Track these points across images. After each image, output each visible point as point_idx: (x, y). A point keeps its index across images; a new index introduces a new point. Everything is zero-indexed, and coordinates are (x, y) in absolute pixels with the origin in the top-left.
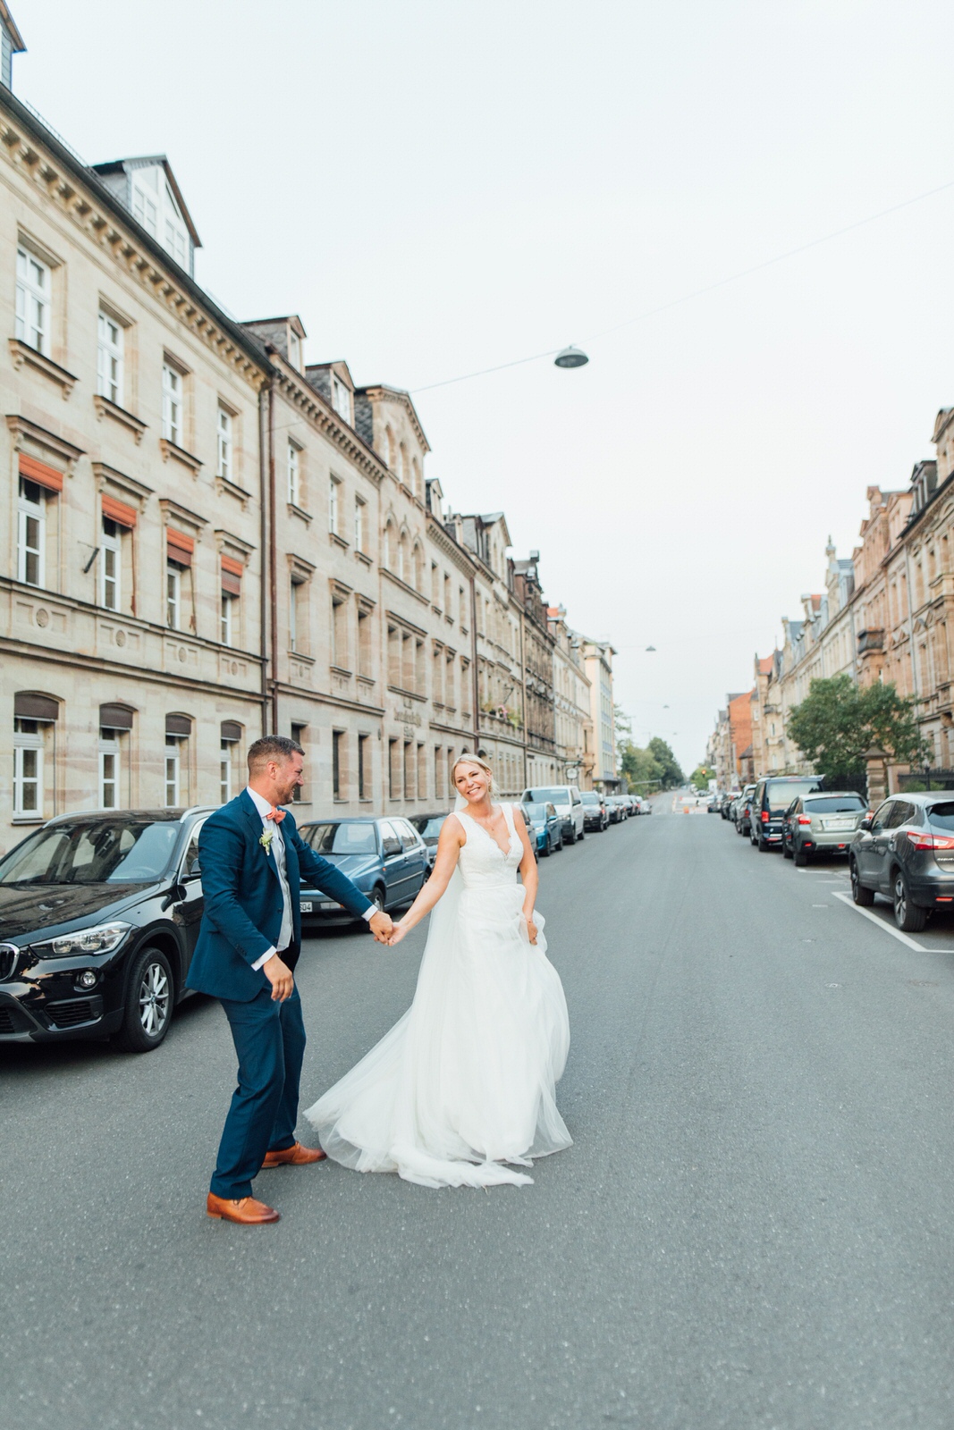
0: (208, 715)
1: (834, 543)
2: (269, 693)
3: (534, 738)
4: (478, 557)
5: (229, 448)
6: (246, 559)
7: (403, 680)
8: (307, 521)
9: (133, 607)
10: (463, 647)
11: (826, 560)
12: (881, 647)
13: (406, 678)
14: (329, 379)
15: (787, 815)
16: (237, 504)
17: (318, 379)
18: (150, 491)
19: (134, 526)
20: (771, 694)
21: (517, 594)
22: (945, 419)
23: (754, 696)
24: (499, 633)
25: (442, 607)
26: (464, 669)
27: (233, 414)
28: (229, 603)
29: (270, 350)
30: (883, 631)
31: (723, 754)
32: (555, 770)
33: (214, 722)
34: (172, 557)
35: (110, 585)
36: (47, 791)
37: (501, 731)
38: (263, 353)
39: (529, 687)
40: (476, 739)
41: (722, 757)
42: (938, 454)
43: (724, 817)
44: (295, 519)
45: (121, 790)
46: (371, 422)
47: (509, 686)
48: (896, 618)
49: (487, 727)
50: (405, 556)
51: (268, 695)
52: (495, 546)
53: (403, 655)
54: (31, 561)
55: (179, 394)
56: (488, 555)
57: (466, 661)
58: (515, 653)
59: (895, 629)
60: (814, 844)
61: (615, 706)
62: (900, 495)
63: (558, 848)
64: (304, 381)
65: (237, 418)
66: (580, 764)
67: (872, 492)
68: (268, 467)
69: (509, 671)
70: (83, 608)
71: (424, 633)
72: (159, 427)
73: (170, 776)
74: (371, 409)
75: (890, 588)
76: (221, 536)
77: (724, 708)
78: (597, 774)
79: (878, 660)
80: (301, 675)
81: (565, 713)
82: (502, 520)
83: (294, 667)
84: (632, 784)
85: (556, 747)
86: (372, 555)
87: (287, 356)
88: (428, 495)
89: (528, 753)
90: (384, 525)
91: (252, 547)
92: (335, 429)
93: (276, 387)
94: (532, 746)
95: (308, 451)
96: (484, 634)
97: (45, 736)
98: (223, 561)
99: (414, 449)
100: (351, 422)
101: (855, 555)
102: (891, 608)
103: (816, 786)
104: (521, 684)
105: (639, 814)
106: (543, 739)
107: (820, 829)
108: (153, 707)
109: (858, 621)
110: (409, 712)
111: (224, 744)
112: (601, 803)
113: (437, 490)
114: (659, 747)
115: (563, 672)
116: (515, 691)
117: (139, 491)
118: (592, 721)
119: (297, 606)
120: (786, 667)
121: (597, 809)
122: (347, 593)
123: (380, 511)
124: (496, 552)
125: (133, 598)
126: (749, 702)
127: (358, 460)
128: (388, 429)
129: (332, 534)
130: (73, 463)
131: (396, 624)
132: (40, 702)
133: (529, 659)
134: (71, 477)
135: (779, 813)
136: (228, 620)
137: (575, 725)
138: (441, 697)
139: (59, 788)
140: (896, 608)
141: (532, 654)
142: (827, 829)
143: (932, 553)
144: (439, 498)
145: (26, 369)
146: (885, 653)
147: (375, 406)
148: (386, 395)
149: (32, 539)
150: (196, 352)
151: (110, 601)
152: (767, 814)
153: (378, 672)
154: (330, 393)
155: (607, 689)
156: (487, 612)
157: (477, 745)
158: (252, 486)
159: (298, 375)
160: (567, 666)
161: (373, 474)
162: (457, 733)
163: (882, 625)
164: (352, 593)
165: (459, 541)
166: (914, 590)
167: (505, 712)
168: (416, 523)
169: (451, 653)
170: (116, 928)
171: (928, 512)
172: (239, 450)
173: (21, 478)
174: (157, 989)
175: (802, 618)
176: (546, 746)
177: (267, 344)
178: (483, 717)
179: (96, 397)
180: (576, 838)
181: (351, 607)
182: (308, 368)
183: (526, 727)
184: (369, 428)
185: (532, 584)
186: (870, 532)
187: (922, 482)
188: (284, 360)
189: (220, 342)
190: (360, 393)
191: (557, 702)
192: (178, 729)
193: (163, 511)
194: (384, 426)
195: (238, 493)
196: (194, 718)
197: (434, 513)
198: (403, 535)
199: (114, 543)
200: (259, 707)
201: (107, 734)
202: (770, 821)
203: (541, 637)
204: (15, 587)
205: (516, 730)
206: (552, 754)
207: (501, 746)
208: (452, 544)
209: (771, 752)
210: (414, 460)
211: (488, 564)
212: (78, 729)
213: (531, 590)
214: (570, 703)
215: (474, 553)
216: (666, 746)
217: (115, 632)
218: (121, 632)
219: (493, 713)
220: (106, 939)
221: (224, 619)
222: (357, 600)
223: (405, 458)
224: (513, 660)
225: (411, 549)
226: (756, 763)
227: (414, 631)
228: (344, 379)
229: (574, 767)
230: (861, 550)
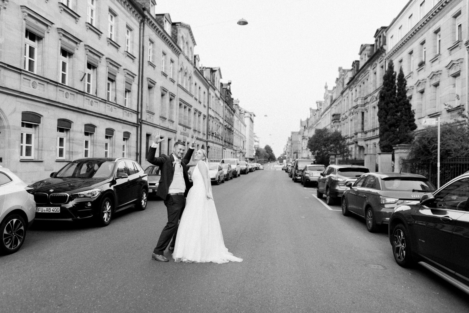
0: (119, 130)
1: (327, 85)
2: (139, 123)
3: (226, 143)
4: (211, 82)
5: (129, 42)
6: (134, 79)
7: (184, 121)
8: (154, 67)
9: (96, 93)
10: (204, 112)
11: (325, 90)
12: (339, 120)
13: (185, 121)
14: (163, 19)
15: (303, 171)
16: (131, 60)
17: (159, 19)
18: (103, 55)
19: (97, 66)
20: (305, 132)
21: (223, 94)
22: (363, 47)
23: (299, 133)
24: (216, 107)
25: (198, 98)
26: (204, 119)
27: (131, 30)
28: (127, 93)
29: (144, 9)
30: (340, 114)
31: (289, 151)
32: (233, 154)
33: (121, 132)
34: (109, 77)
35: (89, 85)
36: (67, 151)
37: (215, 140)
38: (142, 10)
39: (225, 126)
40: (207, 142)
41: (288, 152)
42: (360, 59)
43: (286, 172)
44: (150, 66)
45: (90, 152)
46: (177, 35)
47: (219, 125)
48: (344, 111)
49: (210, 138)
50: (186, 81)
51: (139, 124)
52: (216, 78)
53: (184, 113)
54: (64, 76)
55: (113, 23)
56: (214, 81)
57: (205, 116)
58: (221, 114)
59: (344, 114)
60: (309, 180)
61: (254, 134)
62: (348, 71)
63: (231, 178)
64: (155, 20)
65: (132, 31)
66: (241, 152)
67: (340, 69)
68: (142, 49)
69: (219, 120)
70: (80, 93)
71: (191, 106)
72: (106, 34)
73: (106, 149)
74: (177, 30)
75: (343, 101)
76: (125, 71)
77: (290, 136)
78: (246, 156)
79: (338, 124)
80: (150, 118)
81: (237, 135)
82: (219, 69)
83: (148, 115)
84: (258, 160)
85: (233, 146)
86: (175, 80)
87: (150, 11)
88: (195, 60)
89: (224, 148)
90: (179, 69)
91: (136, 75)
92: (165, 37)
93: (146, 22)
94: (225, 145)
95: (156, 43)
96: (211, 107)
97: (66, 133)
98: (126, 79)
99: (191, 44)
100: (170, 34)
101: (333, 89)
102: (343, 107)
103: (313, 163)
104: (223, 125)
105: (259, 169)
106: (229, 143)
107: (312, 176)
108: (102, 126)
109: (333, 111)
110: (185, 132)
111: (124, 139)
112: (246, 165)
113: (198, 58)
114: (268, 148)
115: (237, 121)
116: (221, 127)
117: (99, 55)
118: (246, 138)
119: (149, 95)
120: (310, 124)
121: (245, 167)
122: (166, 92)
123: (178, 65)
124: (217, 80)
125: (96, 90)
126: (298, 135)
127: (172, 47)
128: (182, 37)
129: (162, 72)
130: (78, 45)
131: (182, 103)
132: (65, 122)
133: (226, 117)
134: (77, 49)
135: (301, 170)
136: (127, 99)
137: (240, 139)
138: (196, 128)
139: (71, 150)
140: (344, 108)
141: (227, 115)
142: (314, 176)
143: (356, 91)
144: (199, 61)
145: (64, 13)
146: (340, 122)
147: (178, 29)
148: (182, 26)
149: (64, 69)
150: (120, 9)
151: (89, 90)
152: (297, 170)
153: (175, 118)
154: (163, 24)
155: (252, 128)
156: (213, 100)
157: (207, 144)
158: (136, 55)
159: (153, 18)
160: (238, 119)
161: (177, 52)
162: (201, 140)
163: (340, 112)
164: (168, 92)
165: (204, 76)
166: (350, 102)
167: (217, 134)
168: (191, 69)
169: (200, 113)
170: (97, 191)
171: (356, 77)
172: (132, 42)
173: (61, 49)
174: (108, 209)
175: (316, 108)
176: (230, 146)
177: (143, 7)
178: (210, 135)
179: (86, 23)
180: (237, 176)
181: (167, 96)
182: (157, 15)
183: (224, 139)
184: (176, 36)
185: (228, 92)
186: (338, 82)
187: (355, 67)
188: (149, 13)
189: (128, 6)
190: (174, 24)
191: (234, 131)
192: (109, 133)
193: (107, 62)
194: (181, 36)
195: (132, 57)
196: (115, 130)
197: (196, 66)
198: (186, 73)
199: (90, 71)
200: (136, 128)
201: (86, 134)
202: (298, 173)
203: (231, 110)
204: (59, 85)
205: (220, 140)
206: (232, 148)
207: (215, 145)
208: (202, 77)
209: (303, 152)
210: (191, 48)
211: (214, 84)
212: (77, 131)
213: (228, 94)
214: (239, 132)
215: (209, 80)
216: (270, 148)
217: (90, 101)
218: (92, 101)
219: (213, 134)
220: (94, 193)
221: (125, 98)
222: (170, 94)
223: (188, 47)
224: (220, 117)
225: (188, 78)
226: (299, 155)
227: (188, 105)
228: (169, 20)
229: (239, 153)
230: (335, 87)
